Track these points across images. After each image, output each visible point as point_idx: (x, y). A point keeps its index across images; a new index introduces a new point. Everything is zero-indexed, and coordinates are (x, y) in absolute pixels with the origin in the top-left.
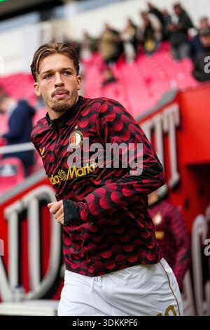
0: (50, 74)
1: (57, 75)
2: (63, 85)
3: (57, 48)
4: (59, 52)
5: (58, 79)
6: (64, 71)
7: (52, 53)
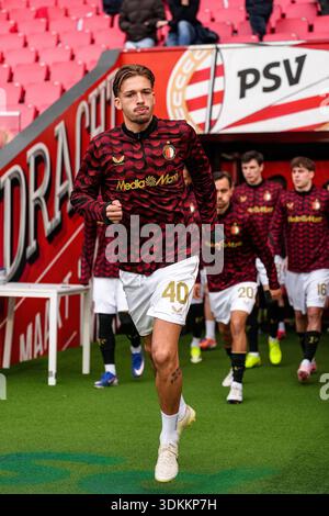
0: (133, 93)
1: (139, 94)
2: (143, 103)
3: (138, 70)
4: (140, 74)
5: (140, 98)
6: (144, 92)
7: (134, 75)
